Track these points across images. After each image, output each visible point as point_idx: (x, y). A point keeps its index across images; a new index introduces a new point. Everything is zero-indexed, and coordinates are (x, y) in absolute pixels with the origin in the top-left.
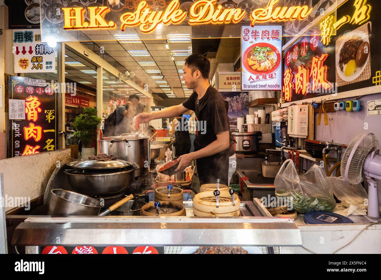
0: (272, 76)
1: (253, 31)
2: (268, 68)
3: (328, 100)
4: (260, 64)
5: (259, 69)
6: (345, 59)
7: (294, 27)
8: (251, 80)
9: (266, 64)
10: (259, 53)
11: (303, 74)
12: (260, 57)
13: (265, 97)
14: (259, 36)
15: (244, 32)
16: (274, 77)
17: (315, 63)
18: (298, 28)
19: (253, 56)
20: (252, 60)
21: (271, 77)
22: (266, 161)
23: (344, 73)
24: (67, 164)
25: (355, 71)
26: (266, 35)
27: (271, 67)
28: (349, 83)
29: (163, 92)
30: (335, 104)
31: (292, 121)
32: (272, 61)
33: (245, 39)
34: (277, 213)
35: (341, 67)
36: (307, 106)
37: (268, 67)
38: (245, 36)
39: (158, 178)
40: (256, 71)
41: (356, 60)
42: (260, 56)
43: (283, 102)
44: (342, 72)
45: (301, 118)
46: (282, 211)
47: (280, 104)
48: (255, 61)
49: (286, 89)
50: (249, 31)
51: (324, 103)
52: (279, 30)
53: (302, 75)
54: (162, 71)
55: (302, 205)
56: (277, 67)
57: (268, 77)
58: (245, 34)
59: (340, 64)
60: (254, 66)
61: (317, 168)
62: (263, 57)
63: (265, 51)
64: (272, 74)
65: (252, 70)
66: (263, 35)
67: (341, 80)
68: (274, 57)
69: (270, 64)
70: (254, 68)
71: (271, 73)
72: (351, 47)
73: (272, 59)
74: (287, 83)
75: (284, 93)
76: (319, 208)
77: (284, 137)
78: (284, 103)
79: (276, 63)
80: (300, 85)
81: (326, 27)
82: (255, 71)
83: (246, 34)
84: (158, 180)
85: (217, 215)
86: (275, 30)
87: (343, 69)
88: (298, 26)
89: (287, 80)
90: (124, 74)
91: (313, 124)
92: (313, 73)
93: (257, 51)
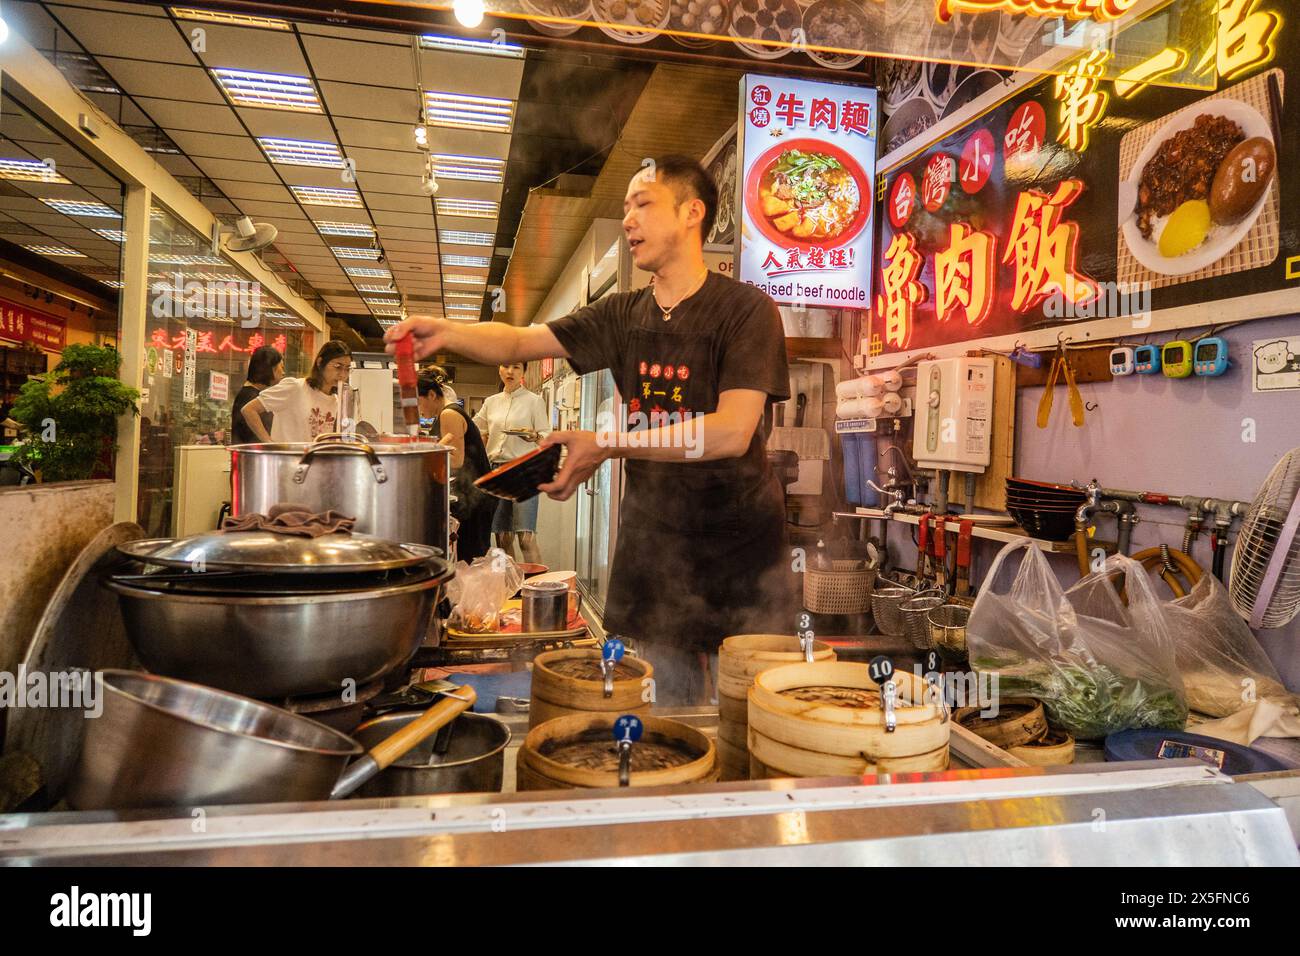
0: (841, 258)
1: (783, 96)
2: (828, 230)
3: (1085, 339)
4: (802, 212)
5: (798, 231)
6: (1163, 198)
7: (929, 97)
8: (773, 268)
9: (823, 217)
10: (801, 175)
11: (970, 251)
12: (803, 188)
13: (803, 334)
14: (802, 116)
15: (753, 97)
16: (847, 262)
17: (1029, 213)
18: (945, 101)
19: (781, 183)
20: (776, 195)
21: (836, 262)
22: (820, 557)
23: (1157, 246)
24: (119, 548)
25: (1207, 238)
26: (826, 115)
27: (839, 228)
28: (1179, 279)
29: (368, 313)
30: (1114, 355)
31: (935, 411)
32: (842, 207)
33: (756, 120)
34: (1012, 744)
35: (1143, 226)
36: (989, 361)
37: (828, 225)
38: (754, 110)
39: (459, 618)
40: (789, 238)
41: (1213, 201)
42: (804, 184)
43: (874, 351)
44: (1143, 242)
45: (971, 404)
46: (1031, 733)
47: (864, 357)
48: (787, 200)
49: (892, 307)
50: (768, 96)
51: (1068, 350)
52: (868, 105)
53: (967, 256)
54: (379, 229)
55: (1098, 707)
56: (858, 230)
57: (827, 260)
58: (755, 102)
59: (1137, 217)
60: (784, 218)
61: (1132, 566)
62: (814, 189)
63: (820, 168)
64: (840, 253)
65: (774, 231)
66: (817, 115)
67: (1144, 268)
68: (848, 191)
69: (837, 217)
70: (783, 224)
71: (837, 249)
72: (1189, 156)
73: (842, 199)
74: (898, 284)
75: (884, 319)
76: (1141, 719)
77: (891, 471)
78: (880, 354)
79: (856, 213)
80: (957, 291)
81: (1080, 93)
82: (787, 236)
83: (761, 106)
84: (456, 626)
85: (885, 764)
86: (856, 104)
87: (1150, 234)
88: (945, 92)
89: (896, 275)
90: (231, 229)
91: (1012, 424)
92: (1019, 245)
93: (794, 166)
